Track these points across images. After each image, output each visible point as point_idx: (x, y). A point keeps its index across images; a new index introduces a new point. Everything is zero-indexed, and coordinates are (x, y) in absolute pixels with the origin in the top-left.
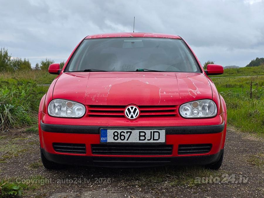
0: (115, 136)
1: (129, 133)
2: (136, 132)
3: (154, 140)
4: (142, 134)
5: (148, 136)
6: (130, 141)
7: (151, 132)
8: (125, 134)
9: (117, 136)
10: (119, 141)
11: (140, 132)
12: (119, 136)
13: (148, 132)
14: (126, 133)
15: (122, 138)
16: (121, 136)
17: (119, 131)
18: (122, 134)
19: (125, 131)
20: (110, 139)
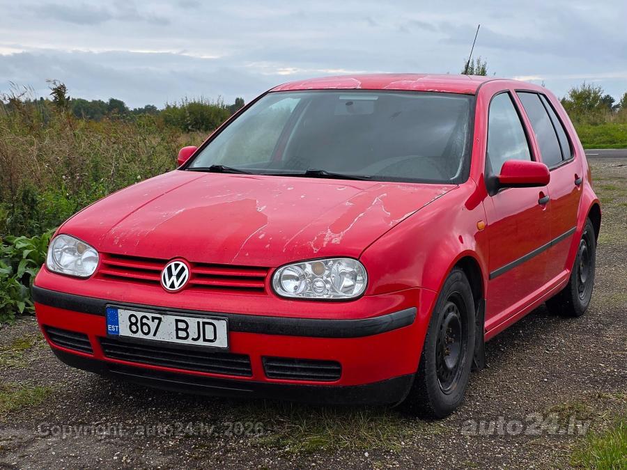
0: (132, 324)
1: (157, 321)
2: (169, 321)
3: (205, 340)
4: (182, 325)
5: (193, 332)
6: (158, 338)
7: (198, 323)
8: (149, 322)
9: (135, 324)
10: (139, 335)
11: (177, 321)
12: (139, 324)
13: (193, 322)
14: (151, 319)
15: (145, 329)
16: (143, 324)
17: (139, 315)
18: (145, 321)
19: (150, 315)
20: (124, 331)
